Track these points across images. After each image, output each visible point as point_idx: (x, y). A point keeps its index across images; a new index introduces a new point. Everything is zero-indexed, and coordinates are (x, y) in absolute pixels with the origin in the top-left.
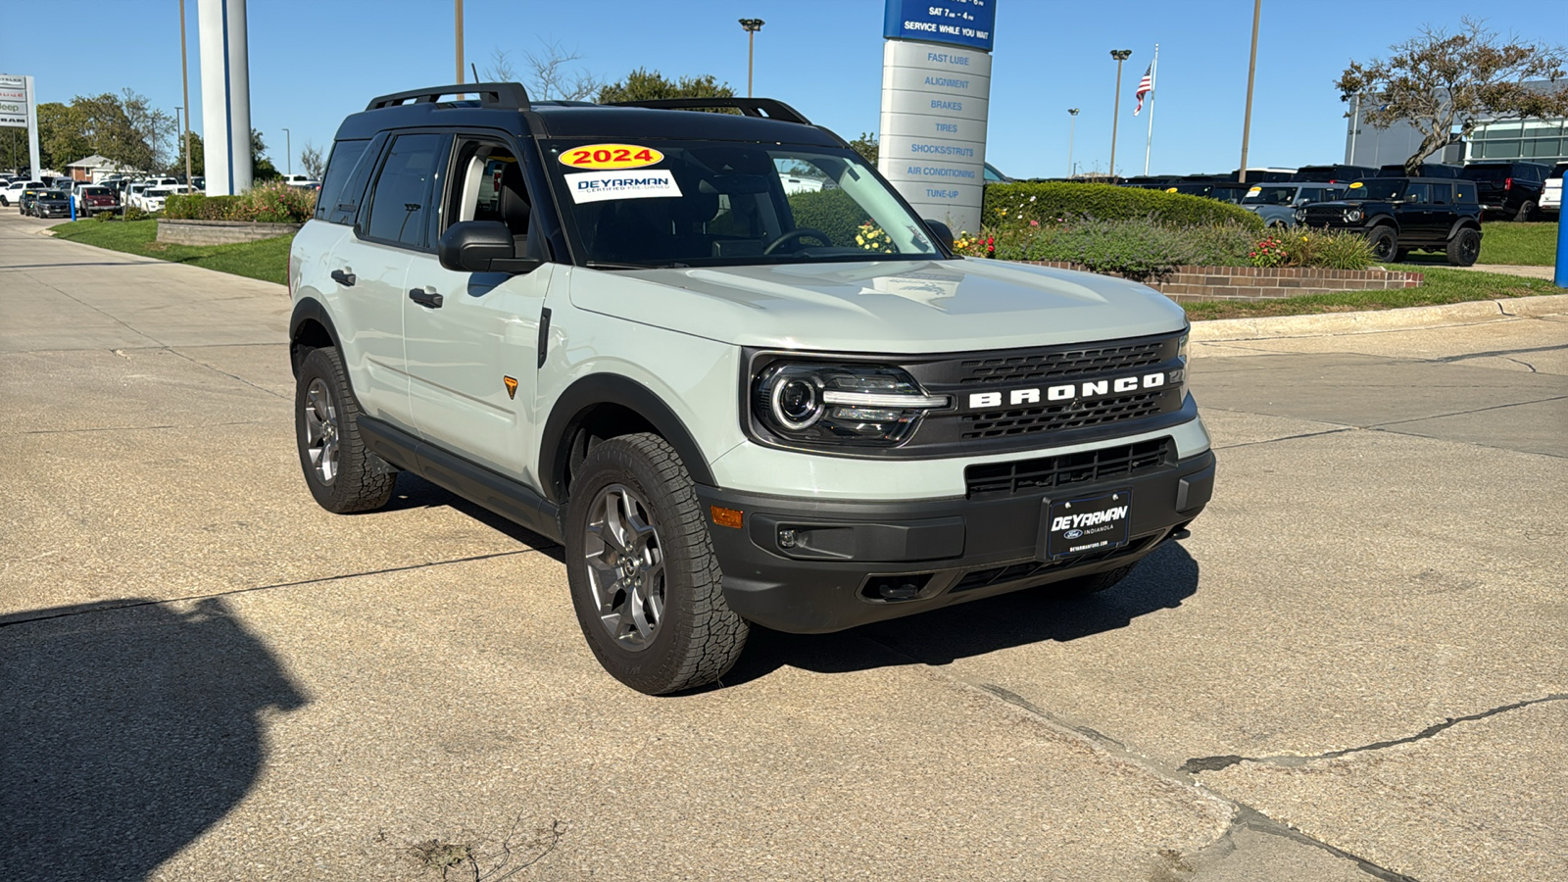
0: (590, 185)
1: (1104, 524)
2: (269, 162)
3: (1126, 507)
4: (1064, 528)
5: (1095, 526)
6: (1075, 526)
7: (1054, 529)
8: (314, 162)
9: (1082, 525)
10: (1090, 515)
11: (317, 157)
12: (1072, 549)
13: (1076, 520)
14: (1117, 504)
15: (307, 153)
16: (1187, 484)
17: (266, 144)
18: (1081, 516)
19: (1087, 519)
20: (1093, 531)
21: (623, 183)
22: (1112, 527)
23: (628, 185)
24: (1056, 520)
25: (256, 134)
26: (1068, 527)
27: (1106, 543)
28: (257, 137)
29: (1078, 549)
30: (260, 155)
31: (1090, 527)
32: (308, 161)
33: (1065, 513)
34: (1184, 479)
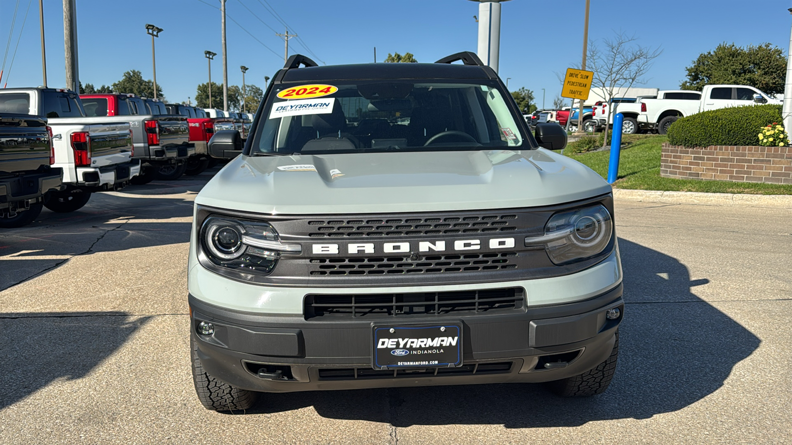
0: (283, 108)
1: (431, 348)
2: (535, 106)
3: (456, 338)
4: (390, 346)
5: (420, 348)
6: (401, 346)
7: (380, 346)
8: (559, 104)
9: (408, 346)
10: (415, 340)
11: (561, 102)
12: (399, 364)
13: (402, 343)
14: (446, 334)
15: (557, 100)
16: (535, 326)
17: (535, 97)
18: (406, 340)
19: (413, 342)
20: (419, 352)
21: (301, 106)
22: (442, 351)
23: (304, 107)
24: (381, 340)
25: (530, 92)
26: (395, 346)
27: (436, 362)
28: (531, 93)
29: (405, 364)
30: (531, 102)
31: (416, 349)
32: (557, 104)
33: (390, 336)
34: (533, 322)
